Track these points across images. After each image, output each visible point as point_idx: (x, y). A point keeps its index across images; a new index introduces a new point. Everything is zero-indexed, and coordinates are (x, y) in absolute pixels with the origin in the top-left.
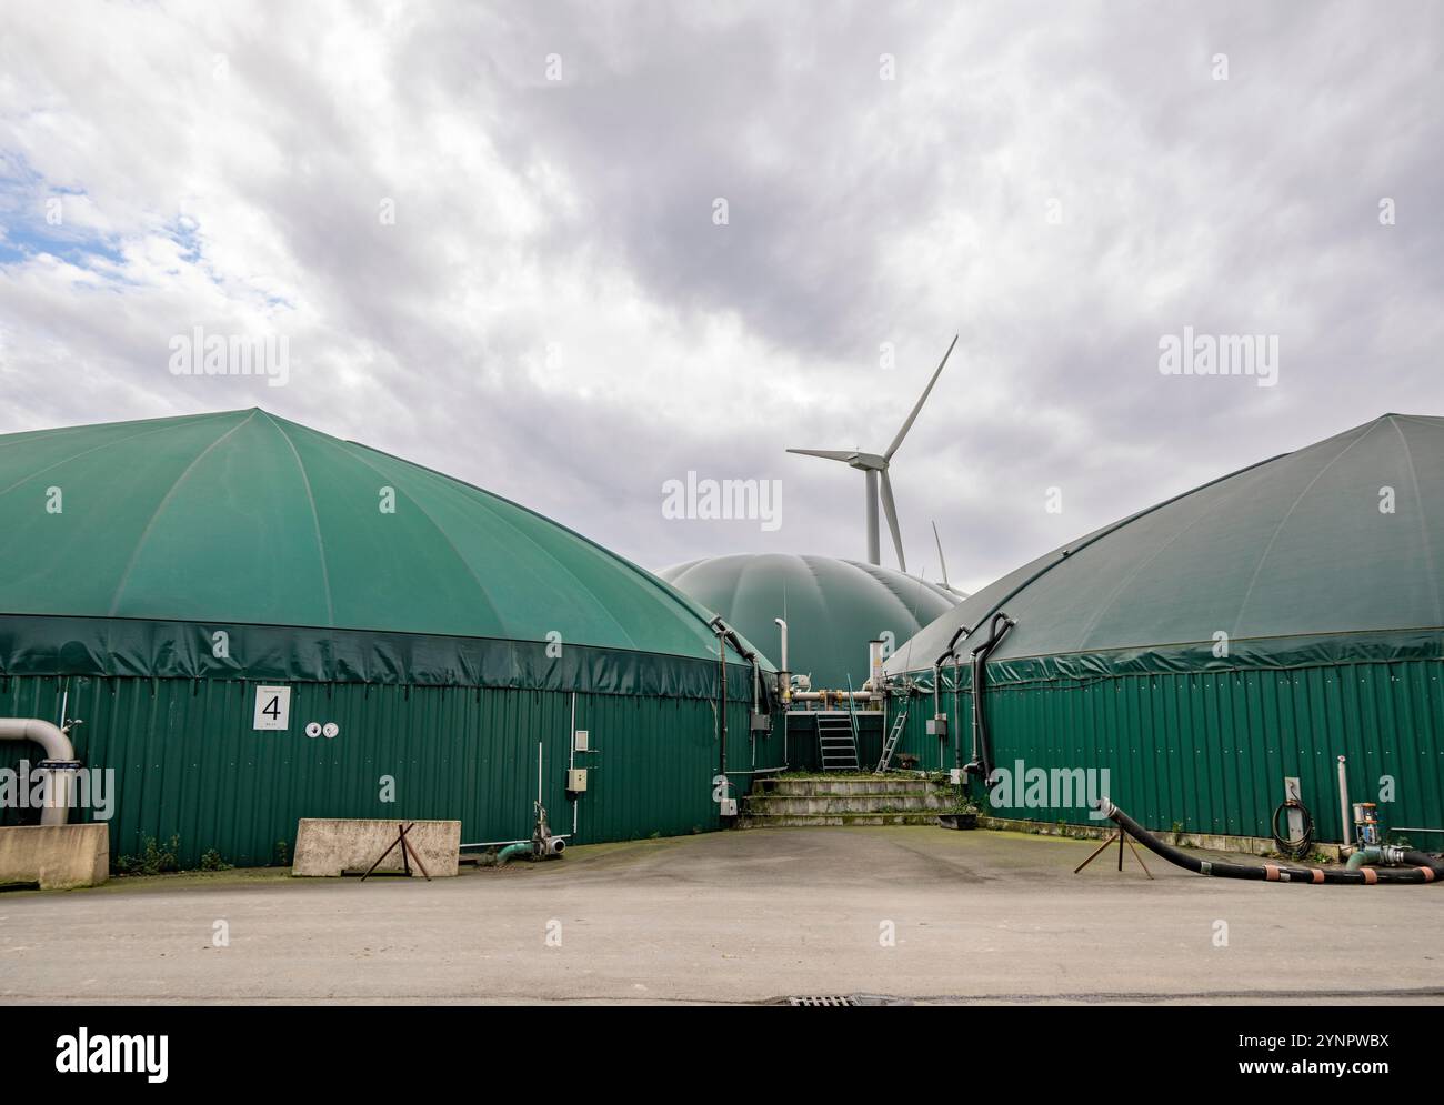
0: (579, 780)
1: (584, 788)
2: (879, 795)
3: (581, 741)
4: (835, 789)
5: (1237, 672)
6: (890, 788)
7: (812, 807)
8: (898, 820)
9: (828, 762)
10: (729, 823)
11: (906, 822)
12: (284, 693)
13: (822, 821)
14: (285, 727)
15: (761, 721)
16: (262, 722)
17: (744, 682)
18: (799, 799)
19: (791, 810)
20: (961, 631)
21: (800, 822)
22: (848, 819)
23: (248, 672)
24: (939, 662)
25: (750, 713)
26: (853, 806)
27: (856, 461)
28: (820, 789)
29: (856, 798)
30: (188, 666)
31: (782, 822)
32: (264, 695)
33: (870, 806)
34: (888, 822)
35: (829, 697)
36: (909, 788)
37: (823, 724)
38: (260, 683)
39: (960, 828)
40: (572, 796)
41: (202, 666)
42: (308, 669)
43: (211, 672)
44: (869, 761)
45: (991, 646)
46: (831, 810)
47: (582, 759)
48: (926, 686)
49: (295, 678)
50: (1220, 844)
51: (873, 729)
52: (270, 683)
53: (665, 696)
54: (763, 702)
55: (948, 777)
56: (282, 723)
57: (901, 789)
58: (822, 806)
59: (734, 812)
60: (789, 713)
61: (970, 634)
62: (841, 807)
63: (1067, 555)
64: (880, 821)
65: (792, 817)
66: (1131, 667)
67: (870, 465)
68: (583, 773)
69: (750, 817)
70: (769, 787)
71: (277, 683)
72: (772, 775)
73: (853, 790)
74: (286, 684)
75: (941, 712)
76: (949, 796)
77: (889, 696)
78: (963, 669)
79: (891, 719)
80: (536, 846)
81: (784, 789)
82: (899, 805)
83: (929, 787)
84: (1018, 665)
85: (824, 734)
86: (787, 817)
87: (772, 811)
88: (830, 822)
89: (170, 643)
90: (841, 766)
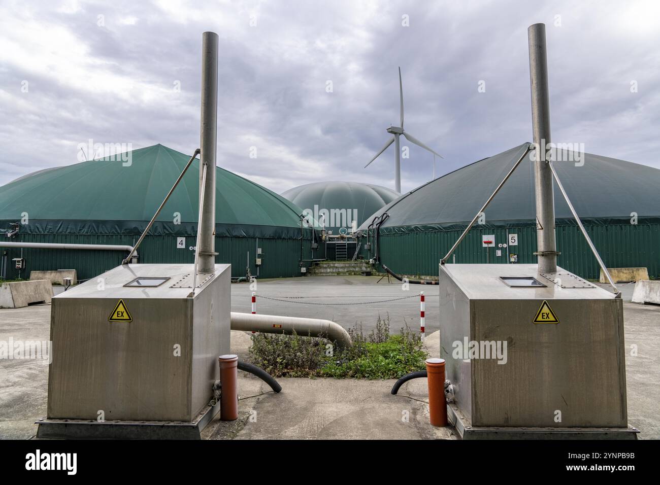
0: (259, 261)
1: (260, 264)
2: (348, 267)
3: (259, 251)
4: (336, 265)
5: (435, 232)
6: (352, 265)
7: (328, 270)
8: (353, 274)
9: (338, 257)
10: (304, 274)
11: (355, 274)
12: (184, 239)
13: (331, 274)
14: (184, 247)
15: (315, 245)
16: (179, 246)
17: (309, 234)
18: (326, 268)
19: (322, 271)
20: (376, 218)
21: (324, 274)
22: (338, 274)
23: (175, 234)
24: (369, 227)
25: (311, 243)
26: (341, 270)
27: (390, 130)
28: (332, 265)
29: (342, 268)
30: (161, 232)
31: (319, 274)
32: (179, 239)
33: (346, 270)
34: (350, 274)
35: (341, 237)
36: (358, 265)
37: (337, 246)
38: (178, 237)
39: (366, 275)
40: (257, 266)
41: (164, 232)
42: (189, 233)
43: (166, 234)
44: (350, 257)
45: (381, 223)
46: (334, 271)
47: (260, 256)
48: (365, 234)
49: (186, 235)
50: (428, 278)
51: (352, 247)
52: (181, 237)
53: (284, 238)
54: (315, 239)
55: (369, 262)
56: (183, 247)
57: (356, 265)
58: (331, 270)
59: (305, 271)
60: (328, 242)
61: (379, 218)
62: (337, 270)
63: (411, 193)
64: (347, 274)
65: (322, 273)
66: (412, 230)
67: (396, 132)
68: (260, 260)
69: (310, 273)
70: (317, 265)
71: (182, 237)
72: (319, 261)
73: (342, 265)
74: (184, 237)
75: (369, 242)
76: (369, 267)
77: (358, 237)
78: (374, 229)
79: (358, 244)
80: (247, 278)
81: (321, 265)
82: (354, 269)
83: (364, 265)
84: (387, 229)
85: (337, 249)
86: (321, 273)
87: (317, 271)
88: (333, 274)
89: (157, 227)
90: (341, 259)
